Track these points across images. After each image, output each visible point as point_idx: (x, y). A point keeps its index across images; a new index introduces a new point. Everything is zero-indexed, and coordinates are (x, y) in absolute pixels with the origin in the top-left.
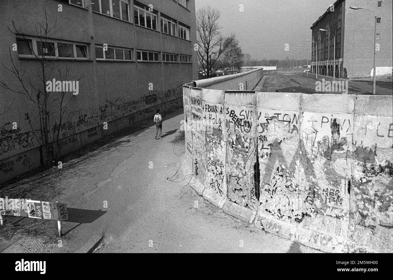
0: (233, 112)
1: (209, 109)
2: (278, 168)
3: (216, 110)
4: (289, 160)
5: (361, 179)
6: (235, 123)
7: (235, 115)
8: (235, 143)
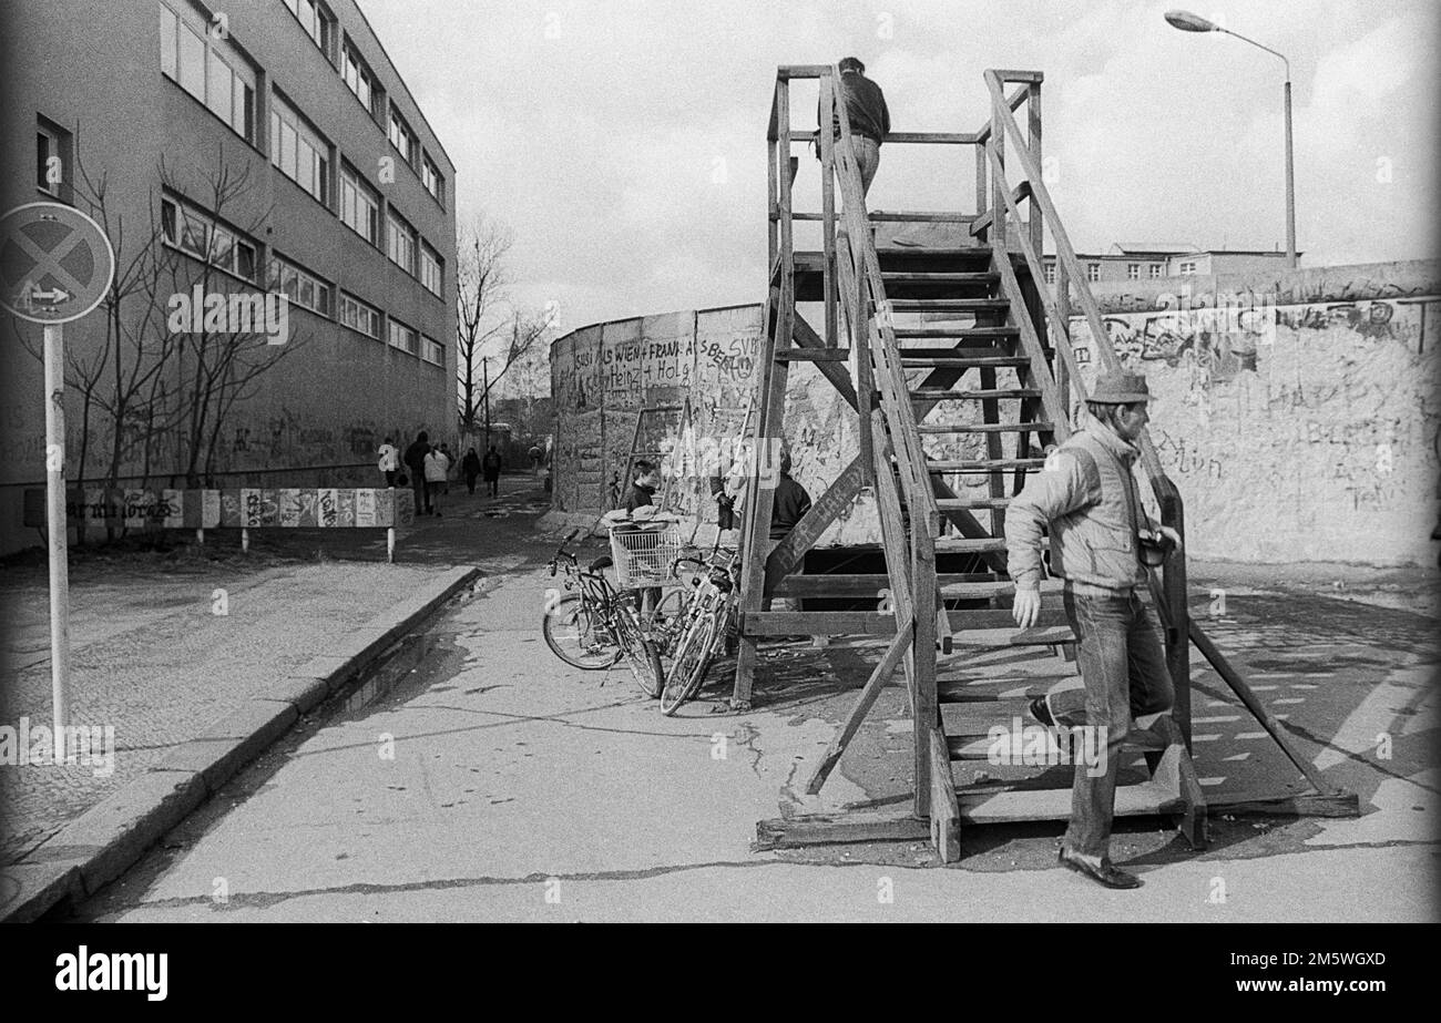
0: (715, 347)
1: (660, 353)
2: (805, 430)
3: (678, 350)
4: (823, 416)
5: (937, 420)
6: (720, 366)
7: (720, 352)
8: (718, 405)
